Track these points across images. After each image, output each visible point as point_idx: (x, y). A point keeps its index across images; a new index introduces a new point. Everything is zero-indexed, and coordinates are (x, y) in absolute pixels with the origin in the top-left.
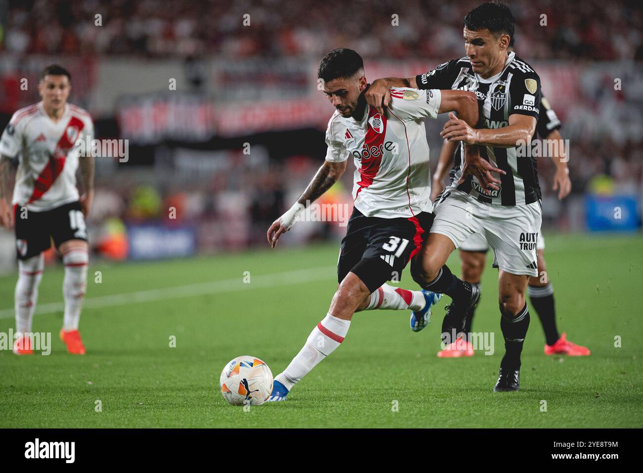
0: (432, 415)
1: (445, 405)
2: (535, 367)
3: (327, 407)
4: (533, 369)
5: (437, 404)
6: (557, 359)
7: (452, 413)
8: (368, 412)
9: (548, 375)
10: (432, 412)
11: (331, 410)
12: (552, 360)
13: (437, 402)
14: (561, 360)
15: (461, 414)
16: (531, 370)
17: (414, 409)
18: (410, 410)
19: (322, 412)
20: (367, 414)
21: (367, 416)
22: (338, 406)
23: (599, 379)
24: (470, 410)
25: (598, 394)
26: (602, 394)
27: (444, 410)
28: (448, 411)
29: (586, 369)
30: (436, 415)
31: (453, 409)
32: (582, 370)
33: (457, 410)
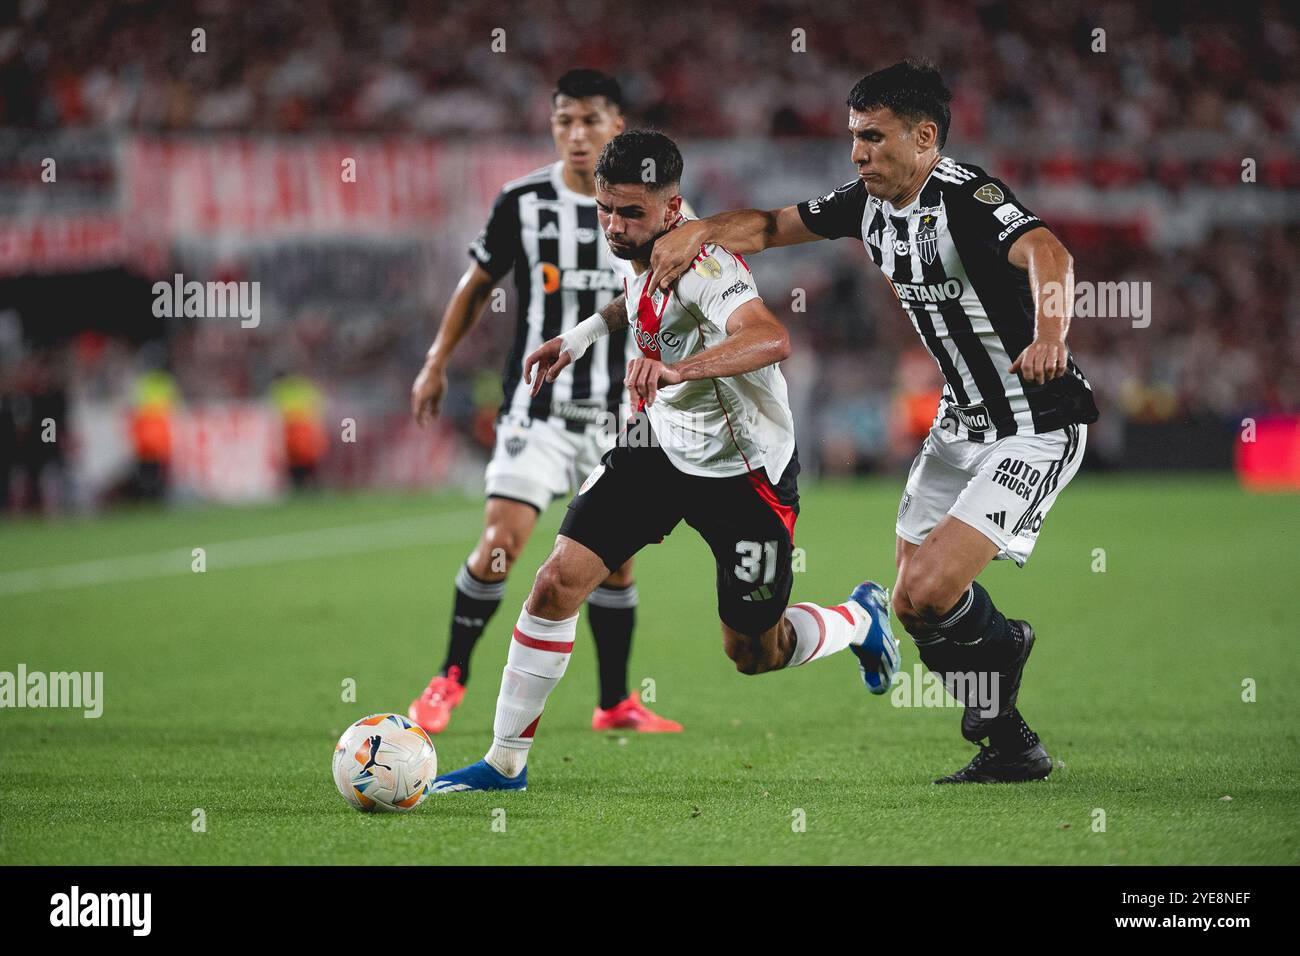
0: (362, 852)
1: (389, 832)
2: (569, 756)
3: (150, 836)
4: (566, 759)
5: (372, 829)
6: (614, 738)
7: (403, 849)
8: (233, 845)
9: (596, 773)
10: (363, 846)
11: (157, 843)
12: (605, 741)
13: (372, 825)
14: (623, 741)
15: (422, 850)
16: (562, 761)
17: (327, 840)
18: (319, 843)
19: (139, 847)
20: (231, 850)
21: (231, 855)
22: (172, 835)
23: (699, 780)
24: (440, 843)
25: (697, 810)
26: (705, 809)
27: (386, 842)
28: (394, 844)
29: (672, 758)
30: (371, 853)
31: (405, 840)
32: (665, 760)
33: (413, 842)
